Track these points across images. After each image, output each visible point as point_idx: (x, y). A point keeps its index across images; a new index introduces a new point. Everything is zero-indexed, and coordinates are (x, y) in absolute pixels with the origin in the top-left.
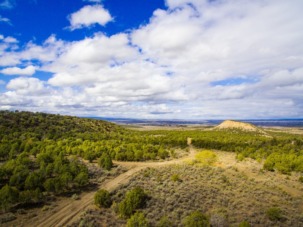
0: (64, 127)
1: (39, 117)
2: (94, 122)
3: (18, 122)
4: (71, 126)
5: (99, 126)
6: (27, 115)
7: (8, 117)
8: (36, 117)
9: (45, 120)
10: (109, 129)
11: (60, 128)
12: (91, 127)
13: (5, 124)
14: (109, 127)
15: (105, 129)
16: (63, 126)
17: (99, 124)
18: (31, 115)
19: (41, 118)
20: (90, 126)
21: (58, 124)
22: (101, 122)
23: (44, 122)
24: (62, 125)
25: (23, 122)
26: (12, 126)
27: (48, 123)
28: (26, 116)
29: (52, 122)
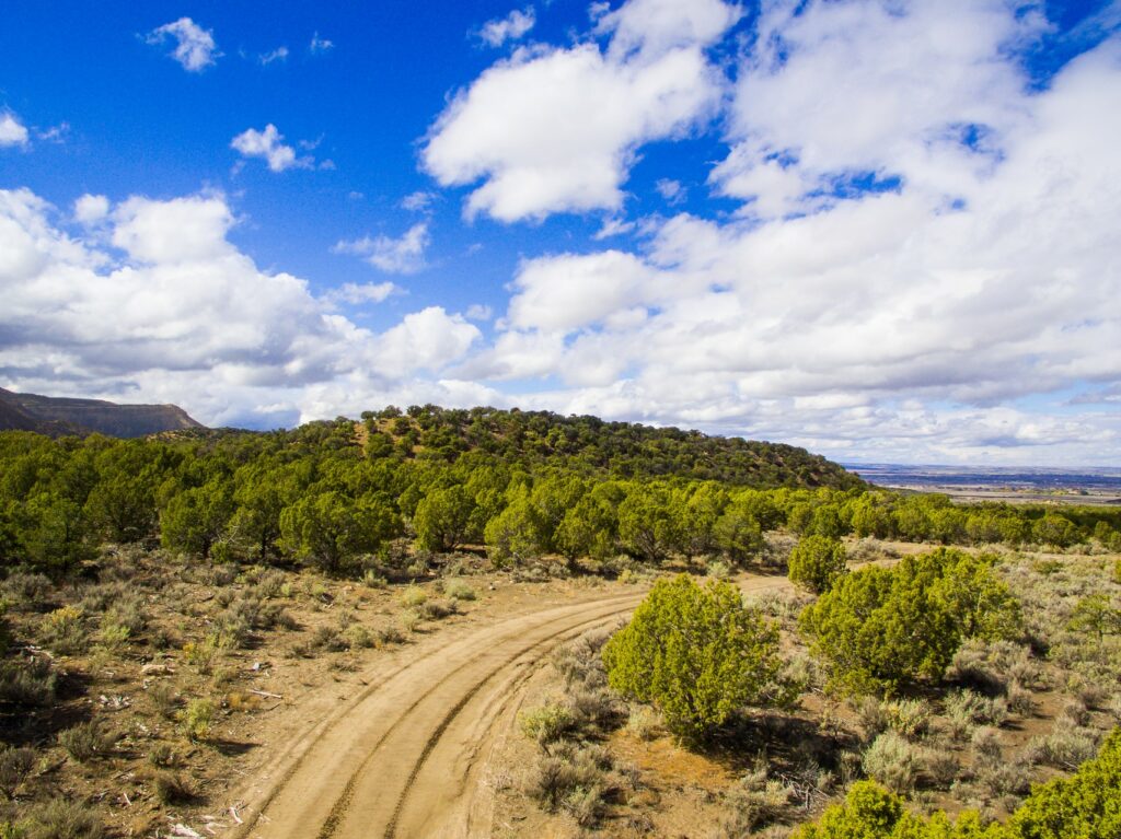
0: (657, 462)
1: (579, 428)
2: (761, 452)
3: (519, 441)
4: (683, 459)
5: (779, 465)
6: (544, 419)
7: (493, 427)
8: (570, 428)
9: (598, 437)
10: (816, 478)
11: (647, 462)
12: (752, 469)
13: (487, 442)
14: (816, 471)
15: (803, 477)
16: (655, 458)
17: (781, 459)
18: (556, 422)
19: (585, 431)
20: (746, 462)
21: (637, 450)
22: (787, 451)
23: (596, 444)
24: (650, 455)
25: (534, 440)
26: (505, 451)
27: (606, 448)
28: (541, 424)
29: (620, 444)
